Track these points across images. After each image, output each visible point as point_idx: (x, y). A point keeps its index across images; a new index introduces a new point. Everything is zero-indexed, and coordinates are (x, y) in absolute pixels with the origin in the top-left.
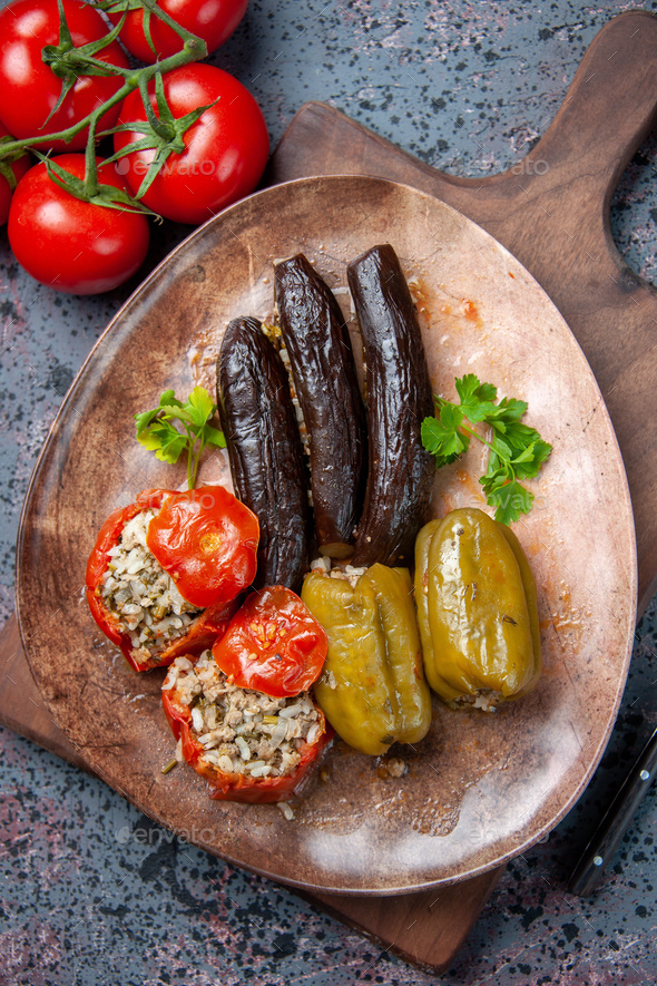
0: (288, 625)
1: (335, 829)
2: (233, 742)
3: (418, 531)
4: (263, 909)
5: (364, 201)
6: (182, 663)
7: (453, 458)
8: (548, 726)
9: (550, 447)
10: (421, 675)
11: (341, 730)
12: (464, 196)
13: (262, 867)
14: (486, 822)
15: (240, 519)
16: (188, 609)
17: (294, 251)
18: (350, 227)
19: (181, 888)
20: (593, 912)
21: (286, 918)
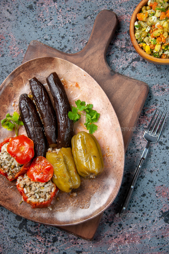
0: (44, 165)
1: (62, 211)
2: (34, 195)
3: (71, 138)
4: (49, 232)
5: (48, 63)
6: (20, 178)
7: (78, 120)
8: (108, 179)
9: (100, 114)
10: (76, 172)
11: (60, 188)
12: (72, 58)
13: (46, 223)
14: (97, 204)
15: (28, 142)
16: (19, 165)
17: (33, 76)
18: (46, 69)
19: (29, 230)
20: (125, 220)
21: (54, 233)
